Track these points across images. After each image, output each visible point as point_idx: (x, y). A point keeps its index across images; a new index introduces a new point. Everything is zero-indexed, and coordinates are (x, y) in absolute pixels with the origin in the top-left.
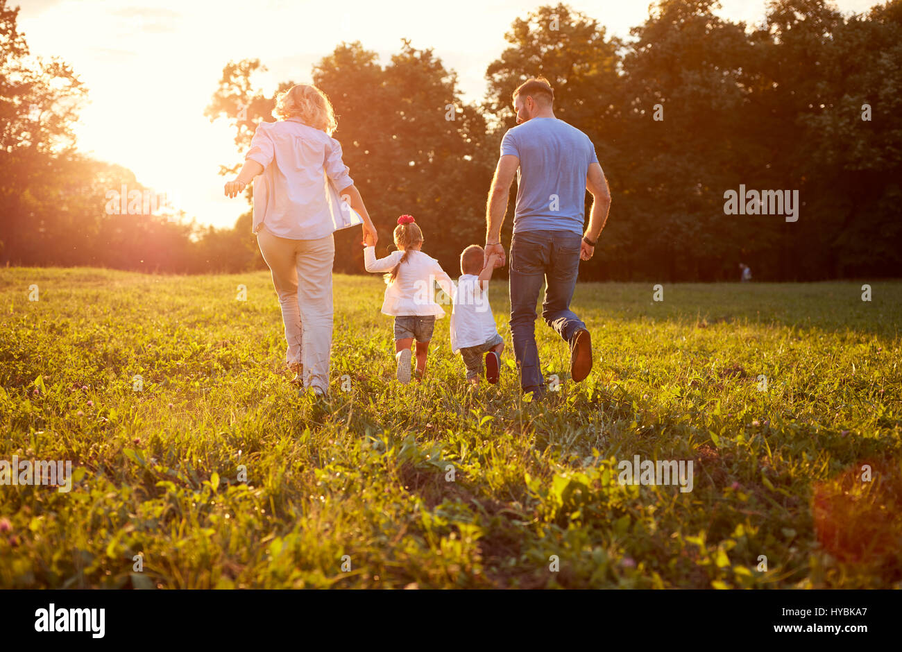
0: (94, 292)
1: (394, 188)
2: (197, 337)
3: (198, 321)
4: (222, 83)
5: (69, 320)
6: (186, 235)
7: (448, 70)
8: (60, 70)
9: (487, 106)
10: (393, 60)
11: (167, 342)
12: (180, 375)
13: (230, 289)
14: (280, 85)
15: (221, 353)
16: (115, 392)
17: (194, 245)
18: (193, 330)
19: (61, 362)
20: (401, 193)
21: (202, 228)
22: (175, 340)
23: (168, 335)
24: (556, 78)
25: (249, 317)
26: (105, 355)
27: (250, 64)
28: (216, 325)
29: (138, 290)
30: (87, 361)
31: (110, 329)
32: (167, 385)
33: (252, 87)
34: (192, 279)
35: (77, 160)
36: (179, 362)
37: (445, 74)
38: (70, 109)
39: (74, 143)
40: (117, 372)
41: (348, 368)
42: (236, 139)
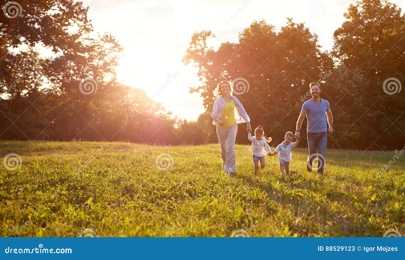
0: (123, 154)
1: (283, 99)
2: (175, 179)
3: (176, 170)
4: (191, 44)
5: (109, 169)
6: (172, 125)
7: (312, 34)
8: (109, 39)
9: (334, 54)
10: (282, 29)
11: (159, 181)
12: (165, 199)
13: (194, 153)
14: (222, 44)
15: (188, 187)
16: (129, 208)
17: (176, 130)
18: (173, 175)
19: (103, 191)
20: (286, 101)
21: (180, 121)
22: (163, 180)
23: (160, 177)
24: (373, 37)
25: (204, 168)
26: (126, 187)
27: (206, 33)
28: (186, 172)
29: (146, 154)
30: (116, 191)
31: (130, 174)
32: (158, 204)
33: (207, 46)
34: (174, 148)
35: (117, 85)
36: (165, 192)
37: (311, 37)
38: (113, 59)
39: (115, 77)
40: (132, 197)
41: (257, 196)
42: (198, 74)
